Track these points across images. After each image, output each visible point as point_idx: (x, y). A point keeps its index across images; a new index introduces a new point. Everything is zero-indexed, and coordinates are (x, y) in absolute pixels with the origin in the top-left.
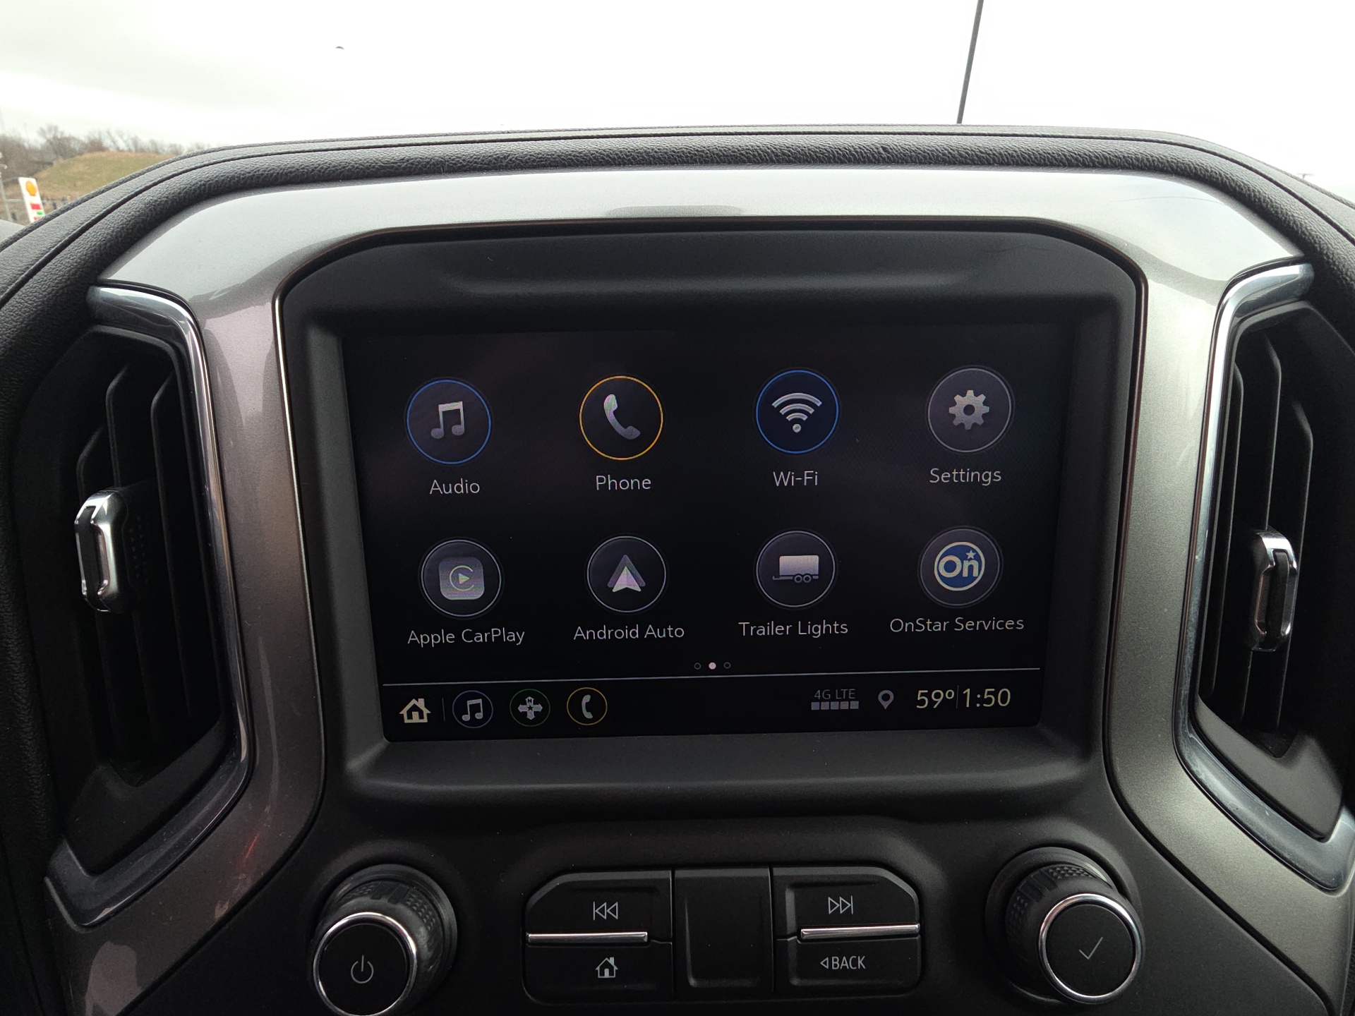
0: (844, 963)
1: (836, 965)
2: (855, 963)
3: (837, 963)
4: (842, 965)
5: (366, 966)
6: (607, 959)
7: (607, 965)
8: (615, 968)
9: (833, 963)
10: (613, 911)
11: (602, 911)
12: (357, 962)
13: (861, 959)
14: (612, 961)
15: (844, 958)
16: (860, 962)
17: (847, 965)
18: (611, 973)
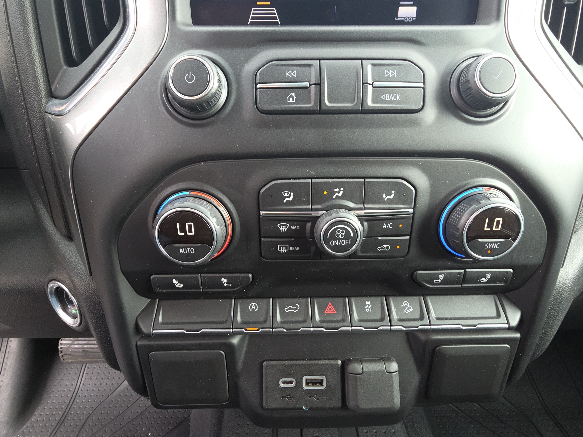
0: (391, 97)
1: (388, 98)
2: (396, 97)
3: (388, 97)
4: (390, 98)
5: (192, 76)
6: (291, 94)
7: (291, 96)
8: (295, 98)
9: (387, 97)
10: (294, 74)
11: (290, 74)
12: (188, 74)
13: (398, 95)
14: (293, 94)
15: (391, 95)
16: (398, 97)
17: (392, 98)
18: (293, 100)
